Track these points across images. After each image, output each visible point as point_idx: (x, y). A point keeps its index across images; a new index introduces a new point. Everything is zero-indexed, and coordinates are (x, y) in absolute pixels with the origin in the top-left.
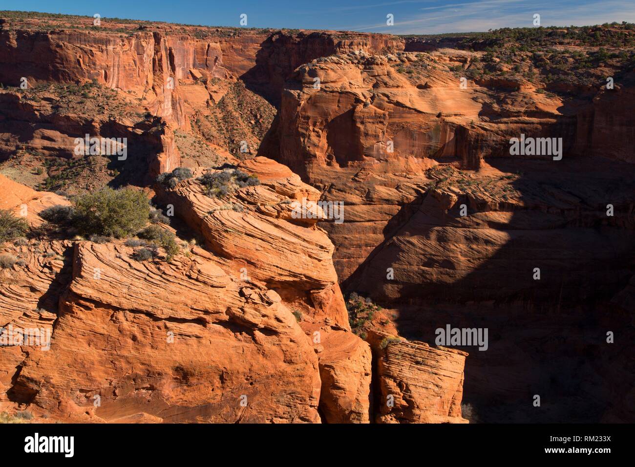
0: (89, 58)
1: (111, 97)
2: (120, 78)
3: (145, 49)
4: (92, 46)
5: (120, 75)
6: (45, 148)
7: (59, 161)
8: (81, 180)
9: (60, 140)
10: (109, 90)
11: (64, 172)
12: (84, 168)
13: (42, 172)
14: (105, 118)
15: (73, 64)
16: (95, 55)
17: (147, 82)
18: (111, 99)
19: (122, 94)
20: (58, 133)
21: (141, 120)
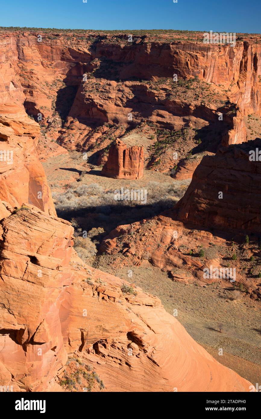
0: (195, 61)
1: (205, 88)
2: (214, 75)
3: (235, 54)
4: (197, 53)
5: (214, 73)
6: (158, 122)
7: (165, 131)
8: (176, 145)
9: (168, 117)
10: (205, 84)
11: (167, 139)
12: (180, 137)
13: (154, 138)
14: (198, 103)
15: (183, 65)
16: (198, 59)
17: (234, 78)
18: (205, 90)
19: (213, 87)
20: (167, 113)
21: (222, 105)
